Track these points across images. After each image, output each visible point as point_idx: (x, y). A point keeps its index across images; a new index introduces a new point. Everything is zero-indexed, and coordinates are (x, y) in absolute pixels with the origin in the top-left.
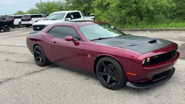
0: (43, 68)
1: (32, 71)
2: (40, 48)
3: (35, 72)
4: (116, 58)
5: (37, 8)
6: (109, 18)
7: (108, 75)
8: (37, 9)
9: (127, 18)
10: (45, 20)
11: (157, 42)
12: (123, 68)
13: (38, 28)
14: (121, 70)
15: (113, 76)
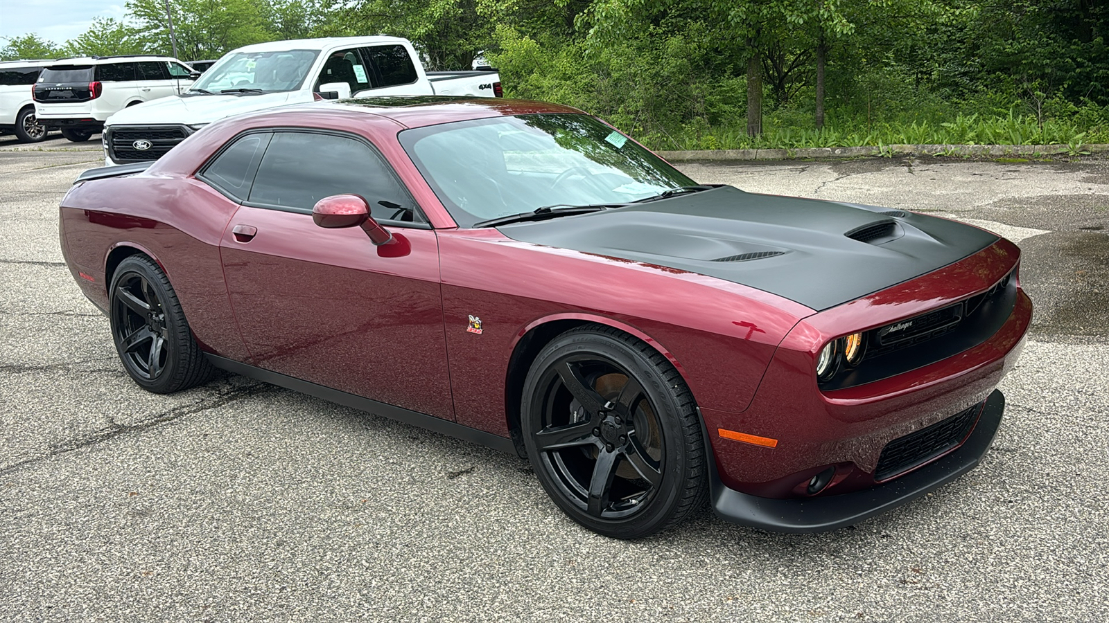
0: (171, 402)
1: (100, 423)
2: (150, 276)
3: (121, 429)
4: (644, 337)
5: (141, 23)
6: (589, 88)
7: (600, 445)
8: (137, 27)
9: (695, 89)
10: (185, 95)
11: (899, 232)
12: (692, 403)
13: (141, 145)
14: (683, 412)
15: (630, 450)
